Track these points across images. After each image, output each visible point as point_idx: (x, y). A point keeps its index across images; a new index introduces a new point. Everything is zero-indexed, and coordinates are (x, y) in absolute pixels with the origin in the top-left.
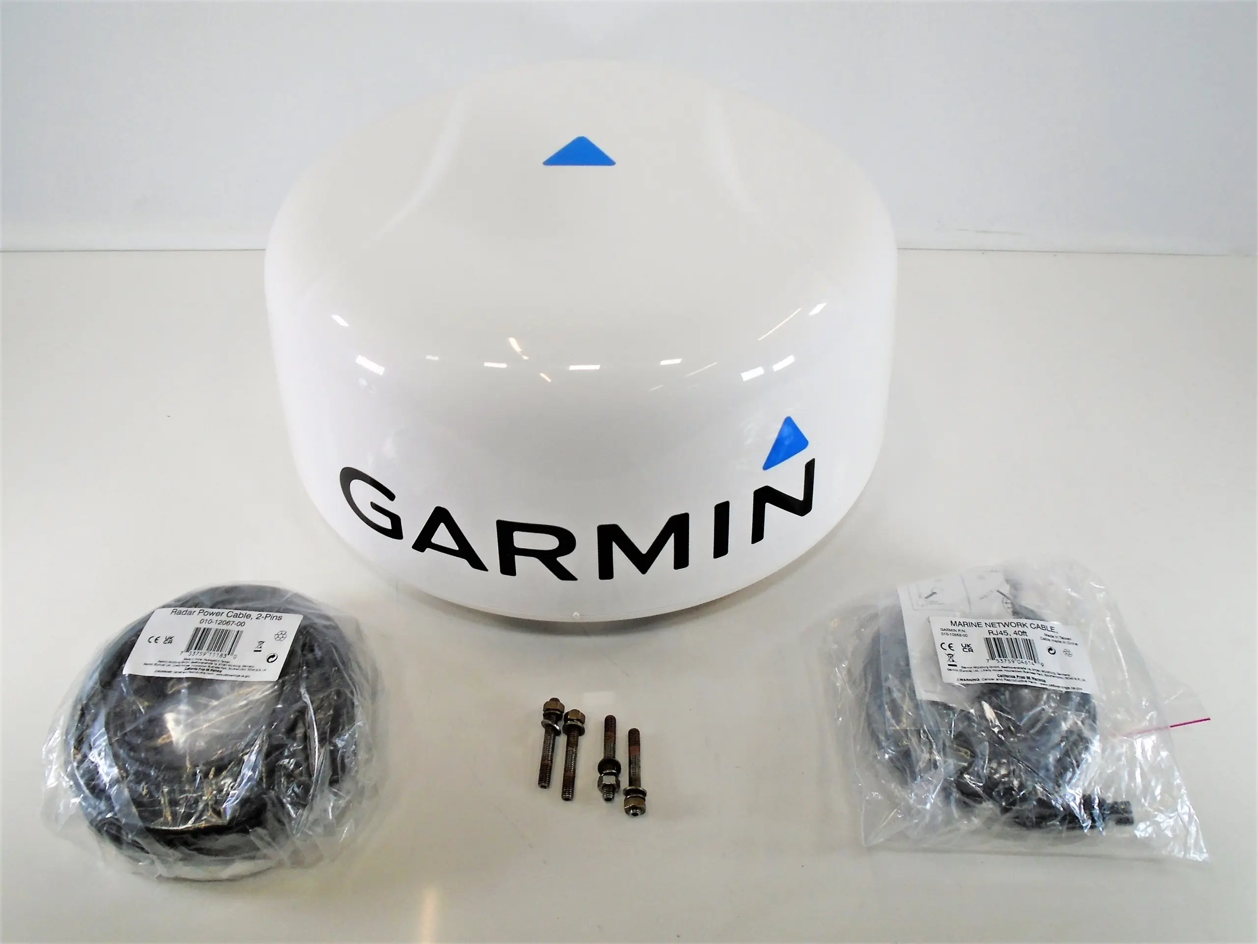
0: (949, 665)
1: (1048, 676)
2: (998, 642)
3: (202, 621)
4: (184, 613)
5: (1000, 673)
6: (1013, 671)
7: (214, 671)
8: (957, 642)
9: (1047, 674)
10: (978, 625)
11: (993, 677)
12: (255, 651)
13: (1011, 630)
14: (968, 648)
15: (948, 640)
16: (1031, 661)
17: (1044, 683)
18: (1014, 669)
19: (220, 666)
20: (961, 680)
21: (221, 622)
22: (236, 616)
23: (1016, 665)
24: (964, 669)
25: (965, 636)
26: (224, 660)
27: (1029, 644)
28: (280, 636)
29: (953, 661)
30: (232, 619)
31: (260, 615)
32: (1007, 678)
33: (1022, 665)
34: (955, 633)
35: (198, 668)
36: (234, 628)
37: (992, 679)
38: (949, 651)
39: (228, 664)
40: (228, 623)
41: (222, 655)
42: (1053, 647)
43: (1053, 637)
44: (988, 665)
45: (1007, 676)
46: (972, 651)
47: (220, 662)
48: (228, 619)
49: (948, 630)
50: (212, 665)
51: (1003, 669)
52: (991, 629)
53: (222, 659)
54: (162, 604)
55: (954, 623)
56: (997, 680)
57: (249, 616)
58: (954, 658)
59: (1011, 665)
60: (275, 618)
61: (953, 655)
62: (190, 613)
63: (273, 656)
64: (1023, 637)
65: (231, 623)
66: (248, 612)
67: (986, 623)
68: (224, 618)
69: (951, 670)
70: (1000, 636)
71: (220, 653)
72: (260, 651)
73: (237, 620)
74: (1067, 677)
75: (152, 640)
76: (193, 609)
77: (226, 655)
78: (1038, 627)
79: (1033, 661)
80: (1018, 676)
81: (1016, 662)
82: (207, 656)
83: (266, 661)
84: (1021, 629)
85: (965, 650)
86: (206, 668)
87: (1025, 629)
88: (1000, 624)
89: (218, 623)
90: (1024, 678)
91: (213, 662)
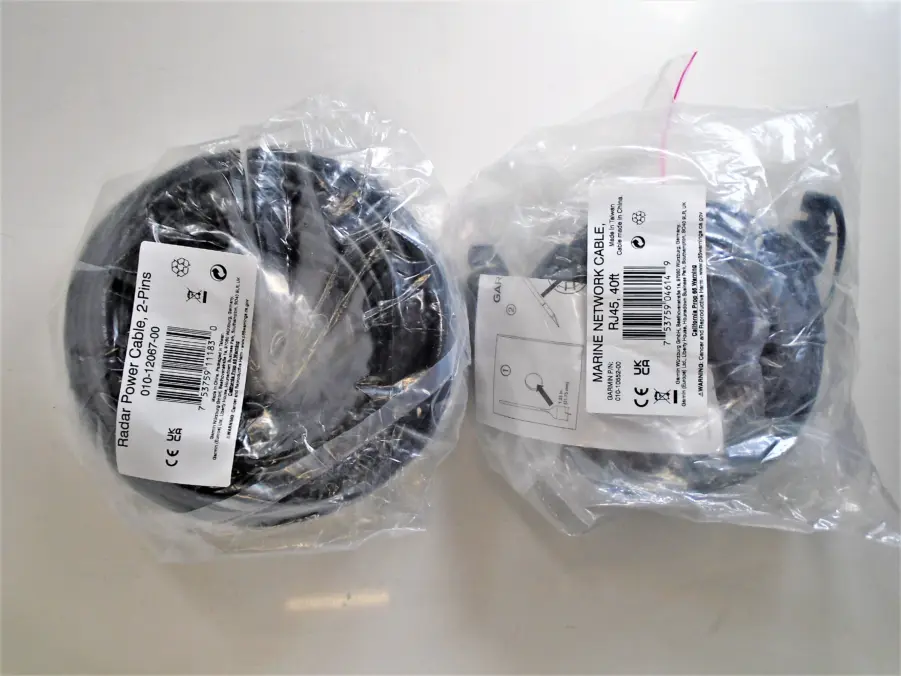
0: (675, 401)
1: (684, 258)
2: (629, 320)
3: (146, 393)
4: (125, 426)
5: (690, 330)
6: (685, 311)
7: (236, 353)
8: (630, 380)
9: (681, 260)
10: (598, 341)
11: (697, 345)
12: (205, 301)
13: (608, 297)
14: (642, 367)
15: (628, 395)
16: (664, 280)
17: (698, 268)
18: (682, 309)
19: (229, 345)
20: (700, 389)
21: (150, 362)
22: (139, 343)
23: (673, 303)
24: (681, 380)
25: (618, 365)
26: (218, 342)
27: (631, 275)
28: (180, 268)
29: (668, 394)
30: (144, 349)
31: (140, 308)
32: (699, 324)
33: (674, 295)
34: (614, 378)
35: (231, 376)
36: (162, 342)
37: (701, 345)
38: (650, 396)
39: (225, 336)
40: (151, 353)
41: (210, 348)
42: (631, 238)
43: (612, 233)
44: (674, 345)
45: (695, 322)
46: (647, 361)
47: (222, 347)
48: (145, 353)
49: (609, 389)
50: (228, 359)
51: (682, 326)
52: (606, 323)
53: (217, 347)
54: (106, 465)
55: (596, 377)
56: (702, 338)
57: (141, 325)
58: (663, 390)
59: (674, 310)
60: (145, 283)
61: (657, 392)
62: (127, 415)
63: (216, 272)
64: (621, 280)
65: (152, 347)
66: (133, 325)
67: (595, 329)
68: (141, 362)
69: (684, 401)
70: (620, 314)
71: (207, 351)
72: (205, 293)
73: (147, 340)
74: (681, 229)
75: (172, 460)
76: (120, 412)
77: (210, 342)
78: (599, 253)
79: (663, 275)
80: (694, 307)
81: (668, 303)
82: (212, 369)
83: (223, 281)
84: (606, 281)
85: (646, 371)
86: (232, 364)
87: (606, 275)
88: (597, 308)
89: (150, 368)
90: (695, 299)
91: (222, 357)
